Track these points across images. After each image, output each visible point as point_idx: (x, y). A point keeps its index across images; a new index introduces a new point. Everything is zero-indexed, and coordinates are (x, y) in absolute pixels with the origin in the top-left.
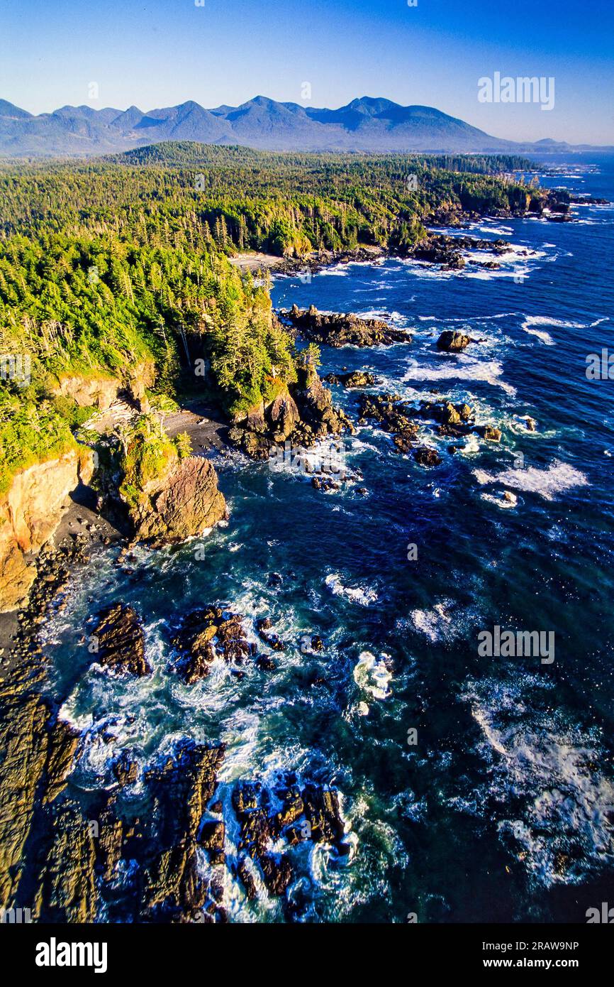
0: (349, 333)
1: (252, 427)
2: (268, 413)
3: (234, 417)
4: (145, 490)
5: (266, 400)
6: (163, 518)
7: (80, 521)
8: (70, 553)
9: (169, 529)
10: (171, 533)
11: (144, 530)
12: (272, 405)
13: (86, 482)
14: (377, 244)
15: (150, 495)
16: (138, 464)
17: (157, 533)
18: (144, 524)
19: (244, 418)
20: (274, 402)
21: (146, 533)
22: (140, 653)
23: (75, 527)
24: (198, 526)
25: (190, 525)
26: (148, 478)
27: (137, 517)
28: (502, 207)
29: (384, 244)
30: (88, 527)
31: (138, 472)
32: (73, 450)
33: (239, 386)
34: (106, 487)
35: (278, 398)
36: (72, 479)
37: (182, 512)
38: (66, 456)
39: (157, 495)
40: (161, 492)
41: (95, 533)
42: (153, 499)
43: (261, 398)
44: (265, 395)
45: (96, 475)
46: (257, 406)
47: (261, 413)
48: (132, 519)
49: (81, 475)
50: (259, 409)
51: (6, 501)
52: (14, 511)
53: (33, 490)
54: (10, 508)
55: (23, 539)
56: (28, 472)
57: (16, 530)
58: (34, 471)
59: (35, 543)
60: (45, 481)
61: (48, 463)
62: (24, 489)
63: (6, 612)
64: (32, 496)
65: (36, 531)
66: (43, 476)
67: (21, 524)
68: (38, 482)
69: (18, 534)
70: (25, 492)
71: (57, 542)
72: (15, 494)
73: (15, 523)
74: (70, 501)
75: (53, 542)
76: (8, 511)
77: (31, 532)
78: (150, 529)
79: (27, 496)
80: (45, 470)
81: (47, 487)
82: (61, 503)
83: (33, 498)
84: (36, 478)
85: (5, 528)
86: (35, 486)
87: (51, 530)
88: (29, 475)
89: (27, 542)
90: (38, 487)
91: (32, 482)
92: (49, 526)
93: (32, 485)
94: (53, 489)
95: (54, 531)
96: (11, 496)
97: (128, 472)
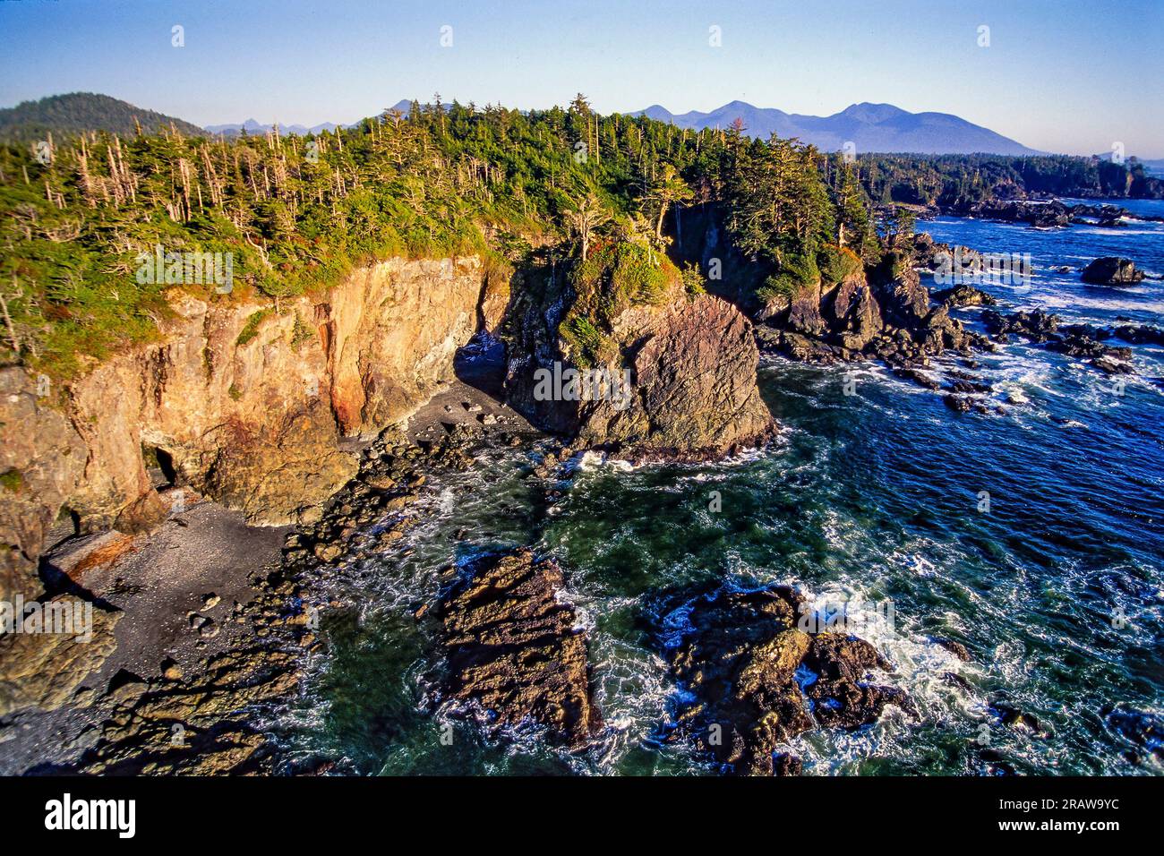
1: (798, 324)
2: (828, 304)
3: (764, 305)
4: (616, 329)
5: (826, 279)
6: (644, 401)
7: (466, 406)
8: (436, 449)
9: (654, 427)
10: (657, 436)
11: (598, 424)
12: (836, 290)
13: (492, 323)
14: (922, 202)
15: (623, 344)
16: (608, 275)
17: (625, 435)
18: (600, 411)
19: (782, 308)
20: (839, 285)
21: (602, 432)
23: (456, 413)
24: (719, 430)
25: (702, 424)
26: (627, 303)
29: (932, 203)
30: (480, 418)
31: (606, 286)
32: (477, 256)
33: (778, 253)
34: (531, 340)
35: (849, 279)
36: (464, 316)
37: (692, 390)
38: (461, 260)
39: (641, 343)
40: (649, 336)
41: (493, 427)
42: (631, 352)
43: (817, 276)
44: (826, 270)
45: (513, 315)
46: (810, 286)
47: (815, 300)
48: (575, 402)
49: (485, 306)
50: (816, 292)
51: (326, 302)
52: (340, 338)
53: (387, 311)
54: (333, 325)
55: (348, 406)
56: (383, 269)
57: (337, 382)
58: (395, 270)
59: (371, 422)
60: (412, 301)
61: (425, 264)
62: (369, 299)
63: (264, 526)
64: (382, 323)
65: (377, 398)
66: (411, 289)
67: (348, 372)
68: (398, 298)
69: (340, 392)
70: (370, 308)
71: (413, 430)
72: (348, 302)
73: (337, 364)
74: (454, 378)
75: (405, 428)
76: (325, 329)
77: (366, 394)
78: (611, 424)
79: (372, 319)
80: (417, 278)
81: (415, 316)
82: (436, 372)
83: (383, 329)
84: (398, 286)
85: (311, 355)
86: (392, 303)
87: (407, 409)
88: (384, 275)
89: (354, 415)
90: (396, 309)
91: (388, 293)
92: (407, 400)
93: (386, 300)
94: (426, 327)
95: (412, 412)
96: (339, 300)
97: (585, 291)
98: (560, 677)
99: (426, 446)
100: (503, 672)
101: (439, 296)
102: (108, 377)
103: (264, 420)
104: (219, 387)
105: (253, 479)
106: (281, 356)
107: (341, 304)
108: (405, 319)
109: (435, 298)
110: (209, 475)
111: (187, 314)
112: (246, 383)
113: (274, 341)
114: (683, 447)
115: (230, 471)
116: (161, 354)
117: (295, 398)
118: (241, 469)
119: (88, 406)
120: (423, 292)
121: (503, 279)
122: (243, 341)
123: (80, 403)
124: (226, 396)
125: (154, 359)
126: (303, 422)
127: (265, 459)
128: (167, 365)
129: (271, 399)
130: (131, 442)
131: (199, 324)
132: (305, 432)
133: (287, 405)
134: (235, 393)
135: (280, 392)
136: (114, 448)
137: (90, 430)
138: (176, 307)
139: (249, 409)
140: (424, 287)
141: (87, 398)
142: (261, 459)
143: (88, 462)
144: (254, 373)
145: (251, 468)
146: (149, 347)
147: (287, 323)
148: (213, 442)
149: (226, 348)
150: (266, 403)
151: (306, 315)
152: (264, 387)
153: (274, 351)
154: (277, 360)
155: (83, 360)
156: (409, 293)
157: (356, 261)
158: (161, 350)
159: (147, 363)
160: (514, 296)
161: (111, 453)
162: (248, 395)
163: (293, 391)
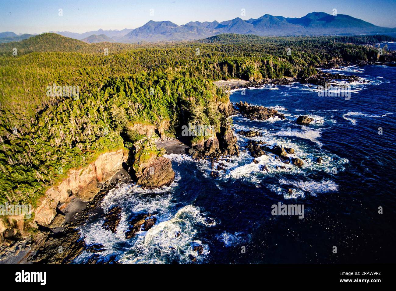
0: (258, 114)
1: (198, 149)
3: (192, 144)
4: (141, 166)
5: (205, 138)
6: (146, 178)
7: (122, 175)
8: (113, 186)
9: (148, 182)
10: (148, 184)
11: (139, 181)
13: (125, 161)
14: (292, 76)
16: (140, 157)
17: (144, 183)
18: (139, 179)
19: (195, 145)
20: (208, 140)
21: (140, 183)
22: (116, 224)
23: (119, 177)
24: (158, 183)
25: (155, 182)
26: (142, 163)
27: (138, 176)
28: (363, 59)
29: (296, 77)
30: (123, 178)
31: (139, 159)
32: (121, 150)
35: (210, 138)
36: (120, 160)
38: (119, 151)
39: (145, 169)
40: (146, 168)
41: (125, 180)
42: (143, 170)
43: (203, 138)
46: (201, 140)
47: (203, 144)
48: (136, 177)
49: (124, 158)
50: (203, 141)
51: (94, 164)
52: (97, 168)
53: (106, 161)
54: (96, 166)
56: (104, 155)
58: (106, 155)
59: (104, 180)
60: (110, 159)
61: (112, 153)
62: (102, 160)
63: (84, 202)
65: (105, 176)
66: (110, 157)
67: (99, 173)
68: (108, 159)
69: (98, 177)
71: (111, 181)
73: (97, 172)
74: (122, 168)
76: (94, 168)
77: (103, 176)
78: (142, 181)
79: (103, 163)
80: (111, 155)
81: (111, 161)
82: (118, 168)
83: (105, 164)
85: (92, 173)
87: (110, 177)
89: (101, 179)
91: (106, 158)
92: (111, 175)
94: (113, 162)
95: (112, 177)
97: (136, 159)
101: (115, 157)
102: (63, 184)
103: (84, 185)
104: (77, 181)
105: (83, 194)
107: (97, 163)
108: (109, 162)
110: (77, 193)
111: (72, 173)
114: (152, 186)
115: (80, 193)
119: (60, 189)
120: (112, 157)
121: (127, 153)
122: (80, 175)
126: (91, 184)
128: (70, 181)
129: (85, 182)
131: (74, 174)
133: (88, 182)
134: (80, 182)
137: (61, 192)
138: (70, 172)
139: (82, 184)
141: (60, 187)
142: (84, 191)
143: (61, 196)
144: (82, 179)
146: (67, 179)
147: (87, 170)
148: (78, 189)
149: (78, 176)
151: (91, 167)
152: (84, 180)
153: (85, 175)
155: (59, 183)
157: (99, 155)
158: (69, 179)
159: (67, 181)
161: (63, 194)
162: (82, 182)
163: (89, 180)
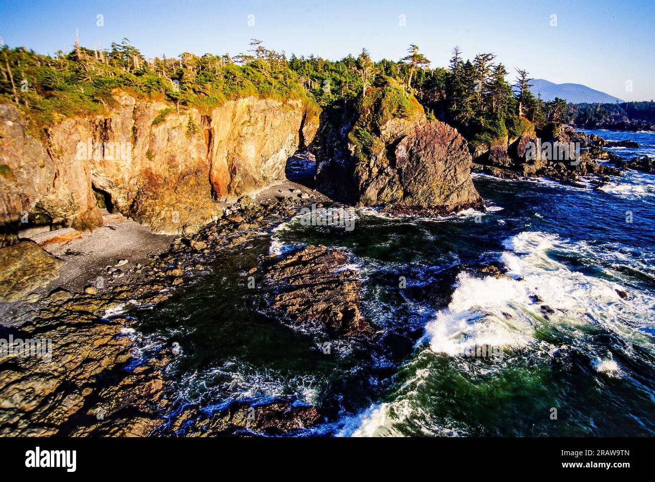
1: (495, 160)
2: (513, 149)
4: (383, 133)
5: (511, 135)
6: (400, 178)
7: (292, 190)
9: (407, 194)
10: (408, 200)
11: (371, 193)
12: (518, 141)
13: (308, 141)
15: (387, 143)
16: (378, 101)
17: (387, 199)
18: (372, 185)
19: (484, 152)
20: (520, 138)
21: (374, 198)
23: (286, 193)
24: (448, 196)
25: (437, 192)
26: (390, 116)
27: (365, 177)
30: (300, 195)
31: (377, 107)
32: (300, 100)
33: (482, 120)
34: (331, 150)
35: (525, 135)
36: (291, 136)
37: (431, 170)
38: (290, 102)
39: (398, 141)
40: (403, 137)
42: (391, 149)
43: (506, 132)
44: (511, 129)
45: (321, 135)
46: (502, 138)
47: (505, 147)
48: (358, 178)
49: (304, 129)
50: (505, 142)
51: (208, 115)
52: (216, 140)
53: (245, 128)
54: (212, 131)
55: (220, 182)
56: (243, 102)
57: (214, 167)
58: (251, 104)
59: (233, 193)
60: (261, 124)
61: (268, 102)
62: (235, 120)
63: (162, 234)
64: (241, 135)
65: (238, 179)
66: (260, 116)
67: (220, 162)
68: (253, 121)
69: (215, 174)
70: (235, 125)
71: (258, 199)
72: (222, 119)
73: (214, 156)
74: (285, 179)
75: (254, 198)
76: (207, 132)
77: (231, 176)
78: (379, 194)
79: (236, 132)
80: (264, 110)
81: (262, 134)
82: (274, 174)
83: (242, 139)
84: (252, 114)
85: (198, 144)
86: (249, 124)
87: (255, 189)
88: (244, 107)
89: (223, 188)
90: (251, 128)
91: (247, 118)
92: (255, 183)
93: (245, 122)
94: (268, 142)
95: (259, 191)
96: (216, 115)
97: (364, 112)
98: (341, 298)
99: (266, 207)
100: (303, 296)
101: (277, 122)
102: (71, 127)
103: (167, 174)
104: (141, 151)
105: (157, 208)
106: (179, 138)
107: (218, 117)
108: (256, 134)
109: (274, 123)
110: (132, 206)
111: (123, 103)
112: (156, 149)
113: (175, 128)
114: (425, 205)
115: (145, 202)
116: (106, 123)
117: (186, 165)
118: (151, 201)
119: (58, 144)
120: (267, 119)
121: (315, 114)
122: (156, 123)
123: (53, 141)
124: (145, 157)
125: (101, 126)
126: (190, 179)
127: (165, 196)
128: (109, 131)
129: (171, 162)
130: (84, 174)
131: (130, 110)
132: (191, 185)
133: (181, 168)
134: (149, 155)
135: (177, 159)
136: (74, 175)
137: (58, 158)
138: (117, 98)
139: (158, 166)
140: (268, 116)
141: (57, 137)
142: (163, 196)
143: (56, 177)
144: (161, 143)
145: (157, 201)
146: (98, 117)
147: (184, 120)
148: (135, 185)
149: (145, 126)
150: (168, 164)
151: (196, 119)
152: (168, 153)
153: (174, 133)
154: (176, 138)
155: (57, 116)
156: (259, 119)
157: (228, 96)
158: (106, 120)
159: (97, 126)
160: (321, 125)
161: (71, 177)
162: (157, 157)
163: (185, 161)
